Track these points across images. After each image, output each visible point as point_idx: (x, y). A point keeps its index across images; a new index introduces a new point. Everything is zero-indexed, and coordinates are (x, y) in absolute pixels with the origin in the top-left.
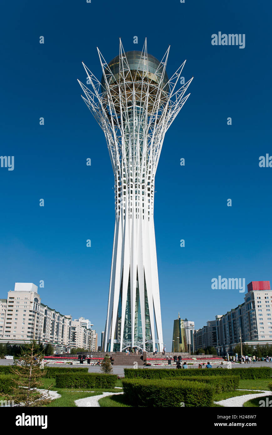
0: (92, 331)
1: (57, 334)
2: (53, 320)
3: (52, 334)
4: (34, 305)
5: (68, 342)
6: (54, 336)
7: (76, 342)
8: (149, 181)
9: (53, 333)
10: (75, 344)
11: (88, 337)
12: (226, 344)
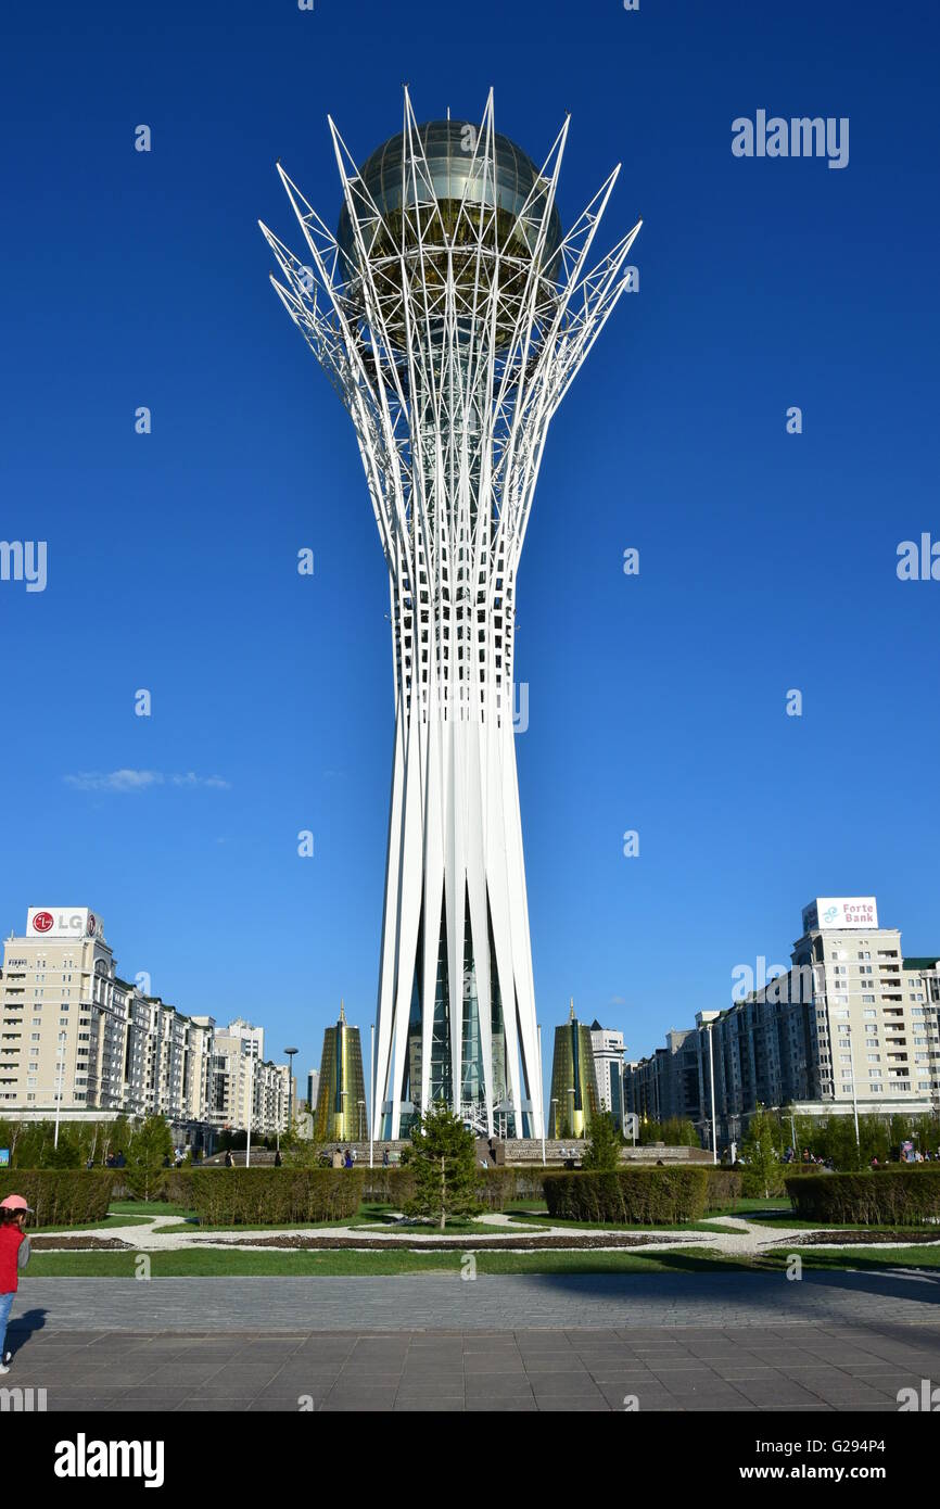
0: (278, 1069)
1: (168, 1085)
2: (156, 1034)
3: (153, 1084)
4: (96, 986)
5: (203, 1110)
6: (160, 1090)
7: (227, 1109)
8: (499, 594)
9: (158, 1083)
10: (226, 1118)
11: (265, 1091)
12: (729, 1111)
